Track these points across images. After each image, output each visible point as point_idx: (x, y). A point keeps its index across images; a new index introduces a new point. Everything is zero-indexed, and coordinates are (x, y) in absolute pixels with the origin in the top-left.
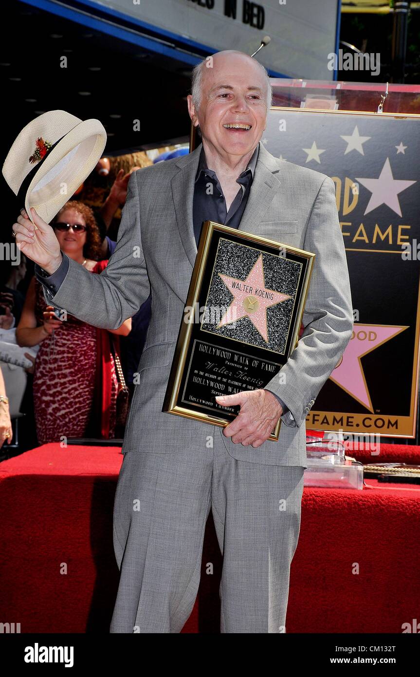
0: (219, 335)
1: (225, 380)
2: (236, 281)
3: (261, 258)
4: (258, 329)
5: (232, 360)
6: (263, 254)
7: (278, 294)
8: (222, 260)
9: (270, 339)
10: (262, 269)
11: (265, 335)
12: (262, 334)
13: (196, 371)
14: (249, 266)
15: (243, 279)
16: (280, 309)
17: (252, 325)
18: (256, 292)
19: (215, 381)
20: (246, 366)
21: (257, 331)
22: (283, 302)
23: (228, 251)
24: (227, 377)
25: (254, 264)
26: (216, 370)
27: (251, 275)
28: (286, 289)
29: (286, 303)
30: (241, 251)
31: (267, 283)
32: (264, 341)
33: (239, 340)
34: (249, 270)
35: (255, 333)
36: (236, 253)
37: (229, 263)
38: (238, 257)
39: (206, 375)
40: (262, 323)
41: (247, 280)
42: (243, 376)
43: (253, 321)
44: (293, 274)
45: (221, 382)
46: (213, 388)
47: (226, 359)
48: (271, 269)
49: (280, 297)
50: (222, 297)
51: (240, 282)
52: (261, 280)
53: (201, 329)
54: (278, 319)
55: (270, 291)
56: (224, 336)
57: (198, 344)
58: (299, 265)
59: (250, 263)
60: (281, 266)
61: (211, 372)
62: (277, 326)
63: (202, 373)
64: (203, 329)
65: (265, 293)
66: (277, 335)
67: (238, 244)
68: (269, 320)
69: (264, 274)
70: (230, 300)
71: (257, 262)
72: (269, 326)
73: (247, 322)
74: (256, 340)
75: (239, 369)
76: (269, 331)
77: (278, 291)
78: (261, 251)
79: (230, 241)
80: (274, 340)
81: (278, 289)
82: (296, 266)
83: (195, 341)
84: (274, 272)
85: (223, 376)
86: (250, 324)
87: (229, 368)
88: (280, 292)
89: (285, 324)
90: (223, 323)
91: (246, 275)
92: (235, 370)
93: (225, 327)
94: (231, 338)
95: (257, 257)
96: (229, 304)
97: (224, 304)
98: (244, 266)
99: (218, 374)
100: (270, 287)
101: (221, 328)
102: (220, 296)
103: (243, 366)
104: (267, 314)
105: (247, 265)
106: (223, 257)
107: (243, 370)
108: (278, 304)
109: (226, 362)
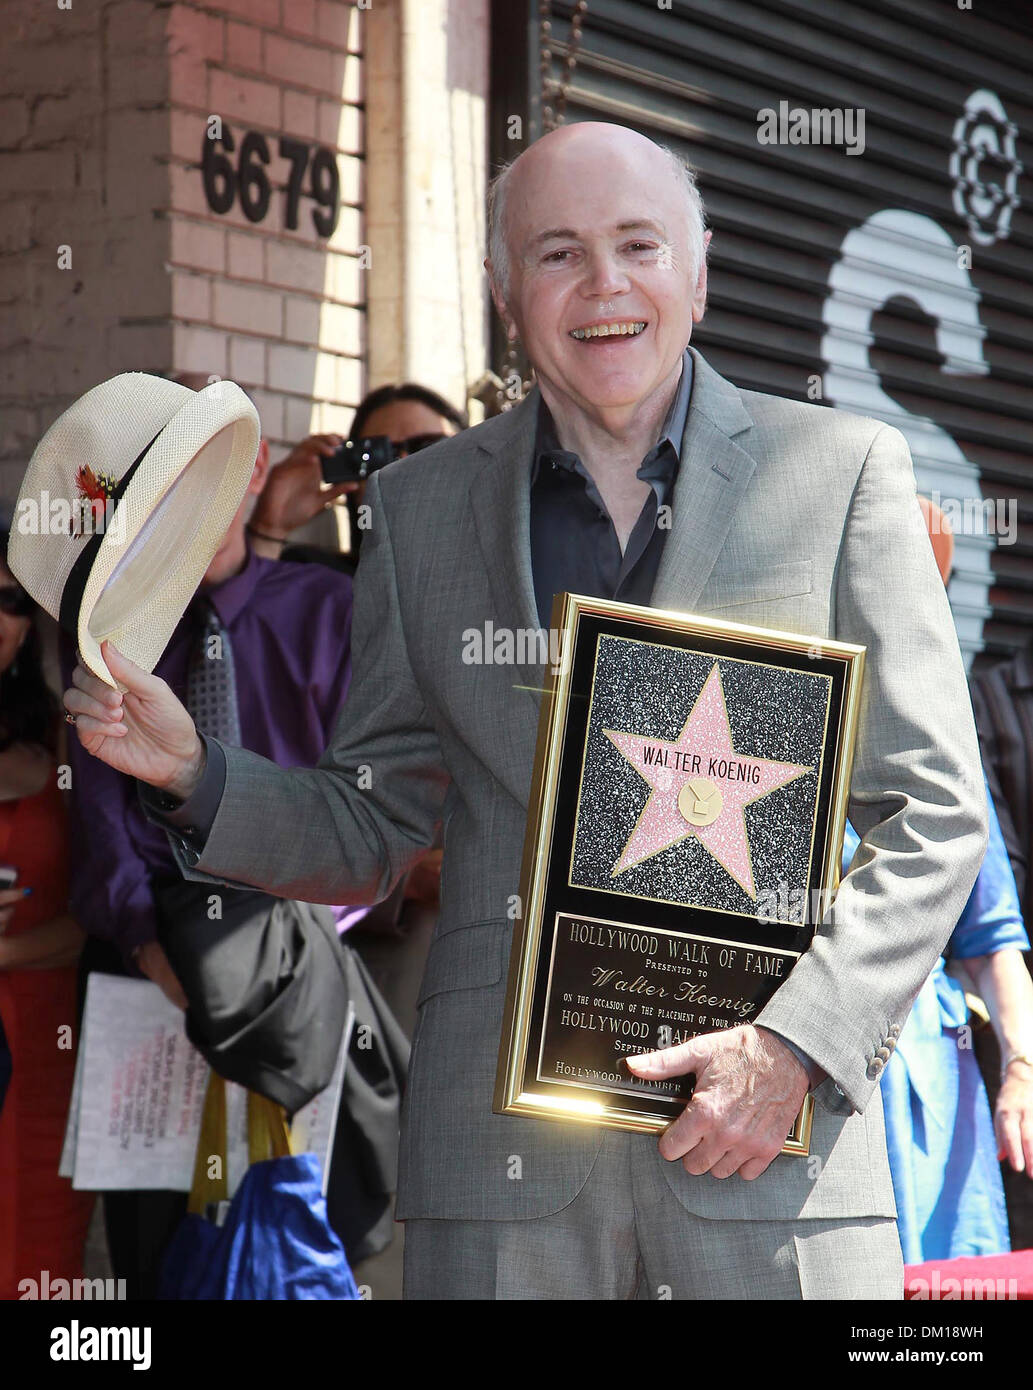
0: (620, 894)
1: (647, 1011)
2: (654, 743)
3: (715, 676)
4: (727, 866)
5: (660, 956)
6: (722, 665)
7: (773, 764)
8: (611, 694)
9: (761, 888)
10: (721, 705)
11: (744, 879)
12: (738, 877)
13: (567, 997)
14: (686, 701)
15: (673, 738)
16: (781, 805)
17: (709, 856)
18: (711, 766)
19: (621, 1015)
20: (701, 966)
21: (724, 871)
22: (787, 787)
23: (624, 668)
24: (653, 1001)
25: (698, 692)
26: (621, 986)
27: (694, 721)
28: (792, 750)
29: (798, 786)
30: (659, 662)
31: (738, 739)
32: (745, 895)
33: (675, 900)
34: (686, 710)
35: (718, 877)
36: (647, 670)
37: (628, 697)
38: (653, 679)
39: (597, 1002)
40: (734, 849)
41: (684, 737)
42: (696, 996)
43: (708, 847)
44: (807, 708)
45: (638, 1017)
46: (619, 1035)
47: (646, 955)
48: (747, 702)
49: (779, 774)
50: (621, 792)
51: (664, 745)
52: (724, 735)
53: (570, 884)
54: (778, 832)
55: (749, 761)
56: (634, 896)
57: (565, 923)
58: (824, 682)
59: (688, 693)
60: (772, 689)
61: (608, 992)
62: (776, 852)
63: (583, 1000)
64: (575, 881)
65: (735, 767)
66: (778, 875)
67: (650, 644)
68: (754, 838)
69: (729, 716)
70: (642, 796)
71: (709, 682)
72: (754, 855)
73: (694, 850)
74: (722, 896)
75: (686, 978)
76: (756, 867)
77: (772, 758)
78: (715, 657)
79: (628, 640)
81: (772, 752)
82: (816, 684)
83: (558, 915)
84: (757, 708)
85: (642, 999)
86: (701, 855)
87: (656, 978)
88: (778, 759)
89: (798, 844)
90: (629, 860)
91: (680, 726)
92: (672, 982)
93: (634, 871)
94: (656, 897)
95: (705, 673)
96: (638, 808)
97: (627, 810)
98: (673, 702)
99: (627, 998)
100: (751, 750)
101: (625, 873)
102: (613, 790)
103: (695, 967)
104: (748, 822)
105: (681, 697)
106: (612, 684)
107: (694, 979)
108: (776, 794)
109: (647, 962)
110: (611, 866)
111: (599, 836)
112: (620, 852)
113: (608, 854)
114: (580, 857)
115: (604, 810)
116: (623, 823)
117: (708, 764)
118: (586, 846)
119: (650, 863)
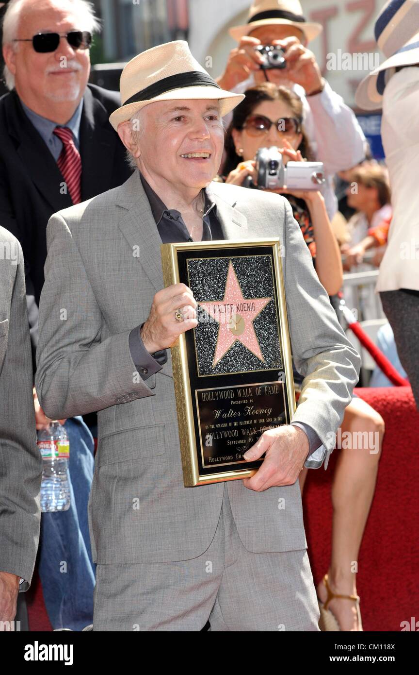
0: (217, 375)
1: (236, 424)
2: (215, 304)
3: (231, 266)
4: (251, 350)
5: (236, 398)
6: (232, 260)
7: (259, 300)
8: (196, 285)
9: (265, 356)
10: (235, 279)
11: (259, 354)
12: (256, 354)
13: (207, 427)
14: (223, 281)
15: (222, 299)
16: (265, 317)
17: (245, 348)
18: (238, 308)
19: (228, 428)
20: (250, 398)
21: (251, 353)
22: (265, 308)
23: (199, 272)
24: (237, 419)
25: (226, 275)
26: (225, 416)
27: (228, 289)
28: (264, 292)
30: (210, 266)
31: (244, 292)
32: (260, 361)
33: (237, 371)
34: (224, 284)
35: (249, 356)
36: (207, 271)
37: (203, 285)
38: (210, 274)
39: (218, 426)
40: (252, 342)
41: (226, 298)
42: (251, 411)
43: (244, 344)
44: (265, 271)
45: (233, 428)
46: (228, 438)
47: (231, 399)
48: (244, 275)
49: (261, 303)
50: (208, 329)
51: (220, 303)
52: (239, 292)
53: (199, 376)
54: (266, 330)
55: (250, 301)
56: (222, 374)
57: (200, 394)
58: (268, 258)
59: (223, 277)
60: (252, 266)
61: (221, 420)
62: (267, 339)
63: (213, 427)
64: (201, 374)
65: (246, 305)
66: (270, 349)
67: (205, 259)
68: (258, 335)
69: (239, 283)
70: (216, 328)
71: (230, 270)
72: (260, 342)
73: (239, 347)
74: (253, 365)
75: (245, 405)
76: (262, 348)
77: (258, 297)
78: (229, 258)
79: (197, 259)
80: (269, 357)
81: (257, 295)
82: (266, 260)
83: (196, 391)
84: (248, 276)
85: (232, 419)
86: (242, 347)
87: (235, 408)
88: (260, 297)
89: (274, 333)
90: (218, 359)
91: (223, 293)
92: (241, 408)
93: (220, 363)
94: (229, 372)
95: (227, 266)
96: (216, 334)
97: (212, 337)
98: (219, 283)
99: (227, 420)
100: (249, 296)
101: (217, 365)
102: (206, 329)
103: (248, 399)
104: (255, 328)
105: (221, 279)
106: (196, 281)
107: (250, 404)
108: (262, 313)
109: (232, 402)
110: (212, 363)
111: (205, 351)
112: (214, 356)
113: (210, 358)
114: (200, 363)
115: (204, 339)
116: (212, 343)
117: (236, 307)
118: (201, 357)
119: (224, 358)
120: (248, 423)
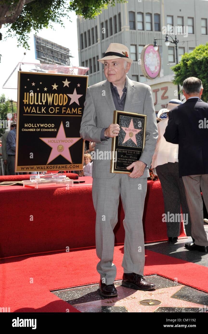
0: (123, 146)
1: (126, 160)
2: (126, 128)
3: (132, 120)
5: (128, 153)
6: (133, 118)
7: (138, 130)
8: (121, 122)
10: (133, 123)
11: (136, 143)
12: (135, 143)
13: (118, 159)
15: (128, 127)
18: (132, 130)
19: (124, 160)
20: (132, 154)
22: (140, 132)
23: (123, 119)
24: (127, 158)
25: (130, 122)
27: (130, 125)
28: (140, 128)
29: (141, 132)
30: (126, 118)
31: (135, 127)
32: (136, 145)
33: (129, 146)
34: (129, 124)
35: (133, 143)
37: (123, 123)
38: (126, 120)
40: (135, 140)
41: (129, 127)
42: (131, 157)
43: (132, 140)
45: (125, 160)
46: (124, 163)
47: (126, 153)
51: (127, 128)
52: (133, 126)
54: (139, 137)
55: (136, 129)
56: (125, 146)
57: (118, 150)
58: (143, 119)
60: (138, 121)
61: (122, 158)
62: (139, 140)
63: (120, 159)
64: (119, 145)
65: (134, 130)
66: (139, 143)
67: (125, 116)
68: (137, 138)
70: (125, 134)
72: (137, 140)
74: (134, 146)
76: (137, 142)
79: (123, 116)
81: (138, 128)
83: (117, 149)
84: (136, 123)
86: (131, 141)
87: (127, 156)
89: (141, 139)
90: (124, 142)
92: (129, 156)
94: (127, 146)
95: (131, 119)
96: (125, 136)
98: (128, 123)
99: (124, 158)
101: (124, 144)
102: (122, 134)
103: (131, 154)
104: (136, 136)
107: (131, 155)
108: (139, 133)
109: (126, 154)
110: (122, 143)
111: (121, 139)
113: (122, 141)
114: (119, 142)
115: (121, 136)
116: (123, 138)
119: (126, 142)
120: (130, 160)
